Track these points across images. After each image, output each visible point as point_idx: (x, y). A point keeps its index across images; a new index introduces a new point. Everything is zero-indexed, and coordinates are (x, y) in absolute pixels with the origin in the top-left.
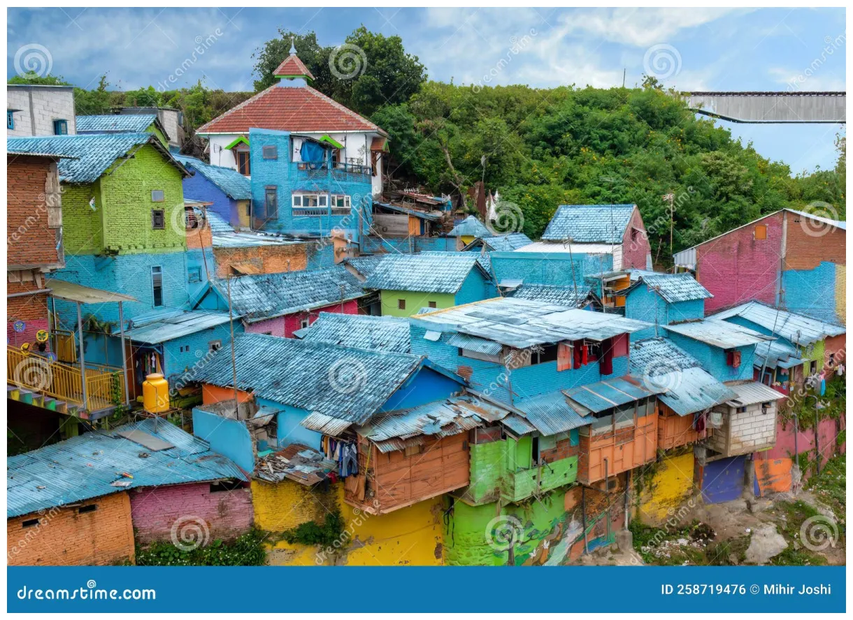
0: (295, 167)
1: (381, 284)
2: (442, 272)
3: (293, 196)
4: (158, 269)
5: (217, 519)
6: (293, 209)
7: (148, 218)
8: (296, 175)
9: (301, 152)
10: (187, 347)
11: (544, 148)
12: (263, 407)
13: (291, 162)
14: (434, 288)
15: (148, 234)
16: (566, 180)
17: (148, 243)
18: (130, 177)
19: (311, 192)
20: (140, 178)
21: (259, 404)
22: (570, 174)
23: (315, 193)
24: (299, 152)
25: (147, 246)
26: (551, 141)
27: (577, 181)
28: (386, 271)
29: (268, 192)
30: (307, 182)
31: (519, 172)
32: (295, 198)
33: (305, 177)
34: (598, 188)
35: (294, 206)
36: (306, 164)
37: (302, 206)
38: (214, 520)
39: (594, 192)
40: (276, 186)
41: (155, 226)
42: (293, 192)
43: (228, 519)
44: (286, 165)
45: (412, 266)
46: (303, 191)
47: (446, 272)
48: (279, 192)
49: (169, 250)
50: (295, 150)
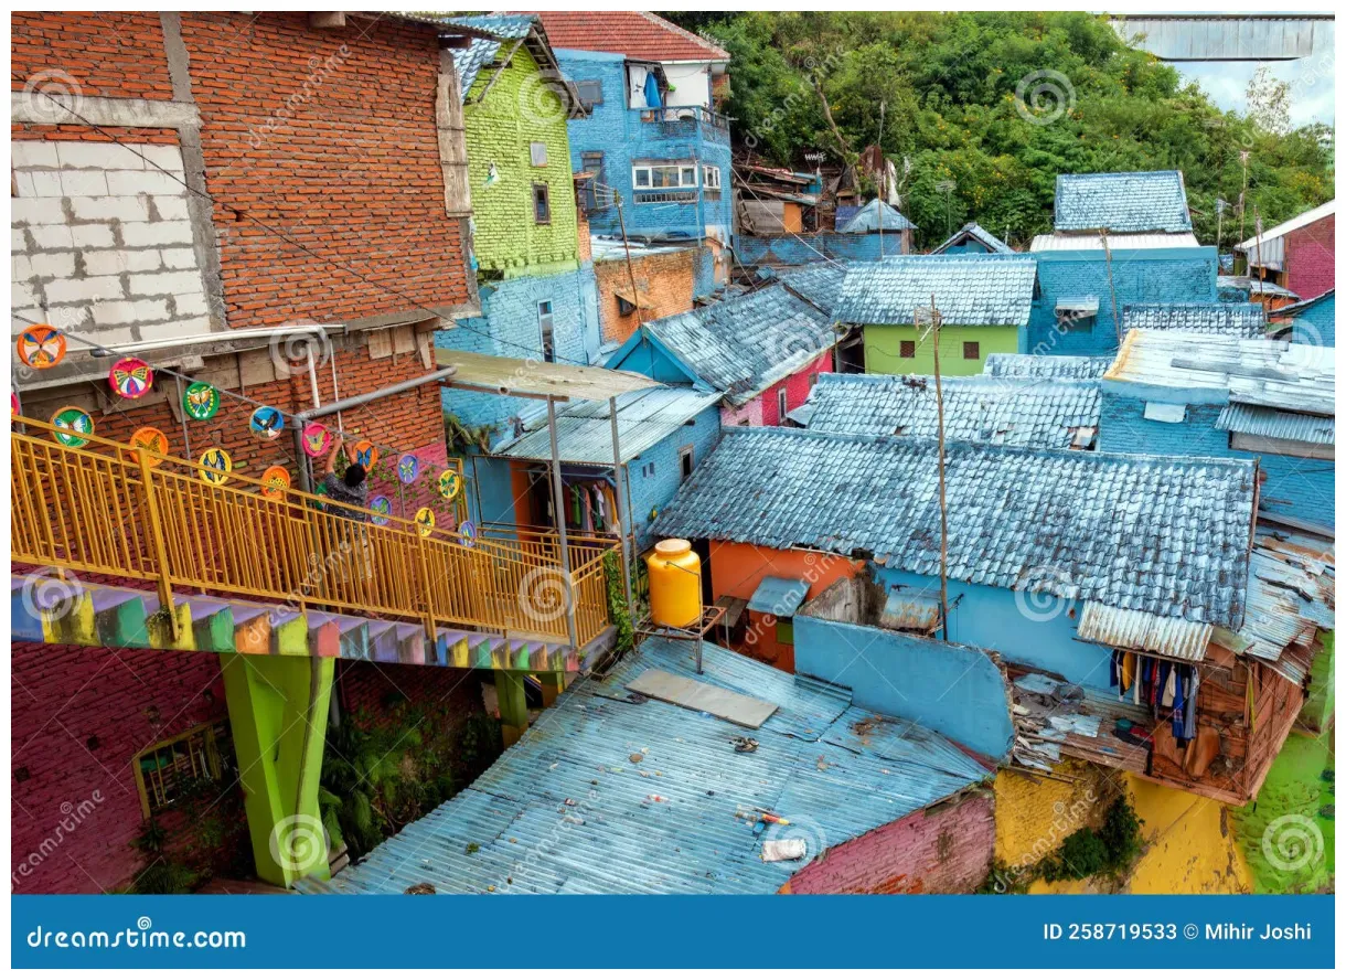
0: (635, 118)
1: (867, 316)
2: (979, 289)
3: (635, 169)
4: (545, 308)
5: (934, 867)
6: (636, 192)
7: (528, 198)
8: (639, 132)
9: (645, 91)
10: (652, 465)
11: (941, 95)
12: (898, 587)
13: (629, 108)
14: (980, 318)
15: (530, 234)
16: (985, 142)
17: (531, 254)
18: (499, 113)
19: (666, 161)
20: (513, 115)
21: (883, 582)
22: (989, 133)
23: (675, 162)
24: (641, 90)
25: (530, 261)
26: (949, 85)
27: (1006, 143)
28: (865, 292)
29: (587, 163)
30: (659, 143)
31: (916, 129)
32: (638, 172)
33: (656, 134)
34: (1042, 154)
35: (636, 187)
36: (656, 111)
37: (650, 187)
38: (929, 871)
39: (1039, 159)
40: (603, 153)
41: (538, 219)
42: (634, 162)
43: (953, 862)
44: (620, 114)
45: (913, 280)
46: (653, 159)
47: (987, 289)
48: (607, 164)
49: (559, 266)
50: (633, 88)
